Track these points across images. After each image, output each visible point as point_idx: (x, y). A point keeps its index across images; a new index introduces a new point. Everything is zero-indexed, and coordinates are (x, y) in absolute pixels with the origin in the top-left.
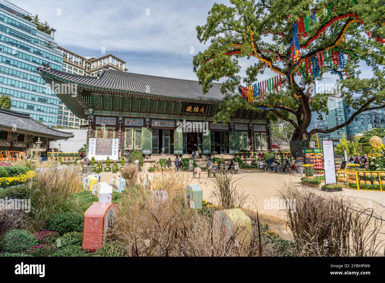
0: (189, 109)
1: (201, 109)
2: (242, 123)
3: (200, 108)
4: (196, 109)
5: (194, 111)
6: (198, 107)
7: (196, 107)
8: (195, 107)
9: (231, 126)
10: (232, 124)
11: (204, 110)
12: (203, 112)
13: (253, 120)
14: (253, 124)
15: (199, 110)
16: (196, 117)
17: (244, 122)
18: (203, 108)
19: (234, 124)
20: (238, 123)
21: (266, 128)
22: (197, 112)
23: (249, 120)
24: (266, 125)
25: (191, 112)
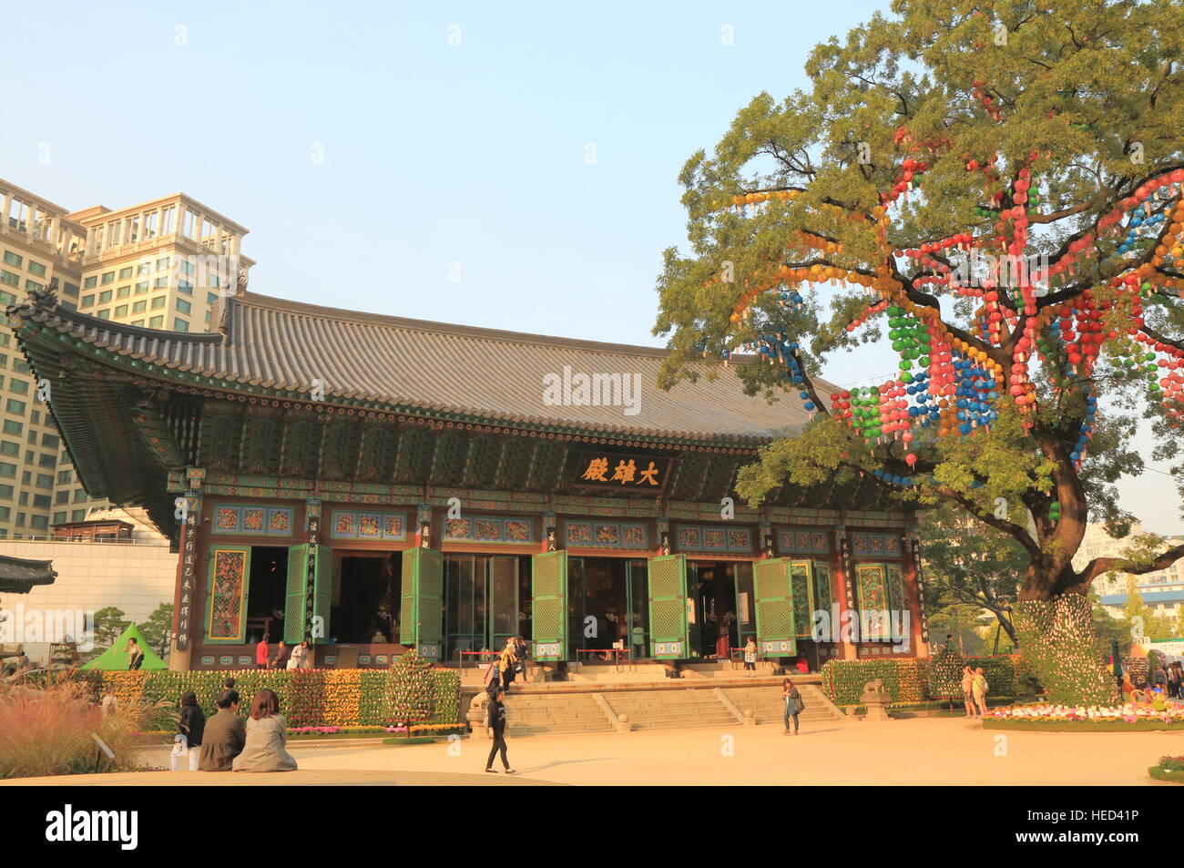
0: (597, 469)
1: (647, 469)
2: (803, 527)
3: (641, 466)
4: (626, 472)
5: (616, 477)
6: (632, 462)
7: (626, 464)
8: (622, 462)
9: (763, 540)
10: (768, 532)
11: (656, 472)
12: (653, 482)
13: (850, 514)
14: (849, 529)
15: (637, 475)
16: (622, 503)
17: (812, 522)
18: (652, 465)
19: (773, 531)
20: (789, 526)
21: (903, 545)
22: (628, 483)
23: (833, 513)
24: (901, 532)
25: (603, 483)
